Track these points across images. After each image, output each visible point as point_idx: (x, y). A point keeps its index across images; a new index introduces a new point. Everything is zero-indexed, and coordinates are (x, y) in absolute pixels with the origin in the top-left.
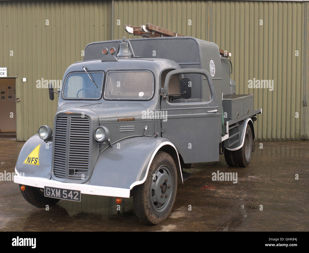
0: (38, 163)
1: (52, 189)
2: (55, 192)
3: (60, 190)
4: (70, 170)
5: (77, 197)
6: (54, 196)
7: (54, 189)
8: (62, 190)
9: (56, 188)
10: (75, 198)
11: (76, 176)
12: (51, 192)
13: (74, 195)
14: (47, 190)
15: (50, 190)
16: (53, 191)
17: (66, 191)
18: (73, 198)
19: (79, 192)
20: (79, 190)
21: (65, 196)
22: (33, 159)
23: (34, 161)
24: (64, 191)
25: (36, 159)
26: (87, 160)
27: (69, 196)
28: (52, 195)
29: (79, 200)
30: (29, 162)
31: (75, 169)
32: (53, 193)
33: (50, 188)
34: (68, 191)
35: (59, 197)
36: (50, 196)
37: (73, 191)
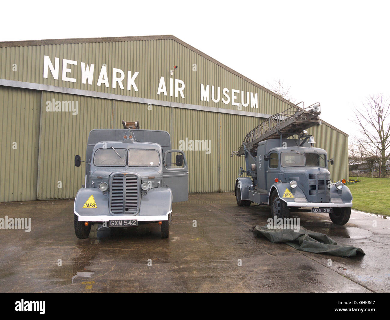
0: (95, 207)
1: (115, 221)
2: (118, 223)
3: (122, 221)
4: (126, 208)
5: (135, 224)
6: (117, 225)
7: (117, 221)
8: (123, 221)
9: (118, 220)
10: (133, 224)
11: (130, 212)
12: (115, 223)
13: (132, 223)
14: (111, 222)
15: (114, 222)
16: (116, 222)
17: (127, 221)
18: (132, 224)
19: (136, 220)
20: (136, 219)
21: (126, 224)
22: (91, 205)
23: (92, 206)
24: (125, 221)
25: (94, 204)
26: (137, 202)
27: (129, 223)
28: (115, 225)
29: (136, 225)
30: (88, 207)
31: (129, 207)
32: (116, 224)
33: (114, 220)
34: (128, 221)
35: (121, 226)
36: (114, 225)
37: (132, 220)
